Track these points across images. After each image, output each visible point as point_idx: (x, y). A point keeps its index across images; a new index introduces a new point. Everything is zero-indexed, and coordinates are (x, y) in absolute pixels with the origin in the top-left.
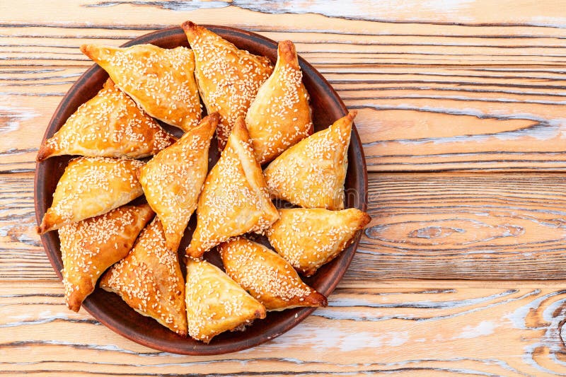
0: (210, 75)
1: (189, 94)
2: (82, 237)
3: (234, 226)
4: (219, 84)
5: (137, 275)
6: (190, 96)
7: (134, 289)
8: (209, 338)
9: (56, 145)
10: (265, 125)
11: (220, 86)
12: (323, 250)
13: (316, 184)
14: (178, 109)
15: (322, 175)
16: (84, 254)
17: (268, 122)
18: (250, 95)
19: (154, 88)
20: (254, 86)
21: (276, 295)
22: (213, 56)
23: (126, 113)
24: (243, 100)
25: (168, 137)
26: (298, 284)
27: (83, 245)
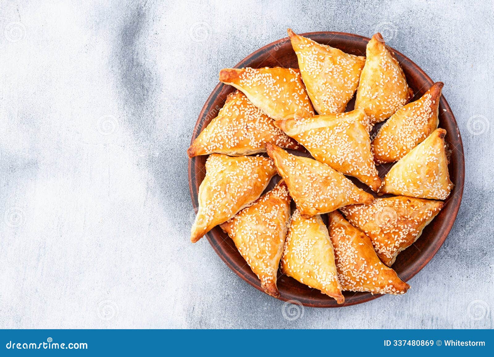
0: (236, 141)
1: (247, 162)
2: (349, 270)
3: (363, 145)
4: (245, 136)
5: (388, 231)
6: (249, 162)
7: (399, 236)
8: (451, 183)
9: (268, 278)
10: (285, 104)
11: (246, 134)
12: (397, 77)
13: (342, 73)
14: (258, 173)
15: (336, 66)
16: (363, 270)
17: (283, 102)
18: (258, 113)
19: (238, 188)
20: (250, 108)
21: (427, 121)
22: (221, 135)
23: (253, 215)
24: (260, 119)
25: (278, 187)
26: (421, 102)
27: (356, 270)
